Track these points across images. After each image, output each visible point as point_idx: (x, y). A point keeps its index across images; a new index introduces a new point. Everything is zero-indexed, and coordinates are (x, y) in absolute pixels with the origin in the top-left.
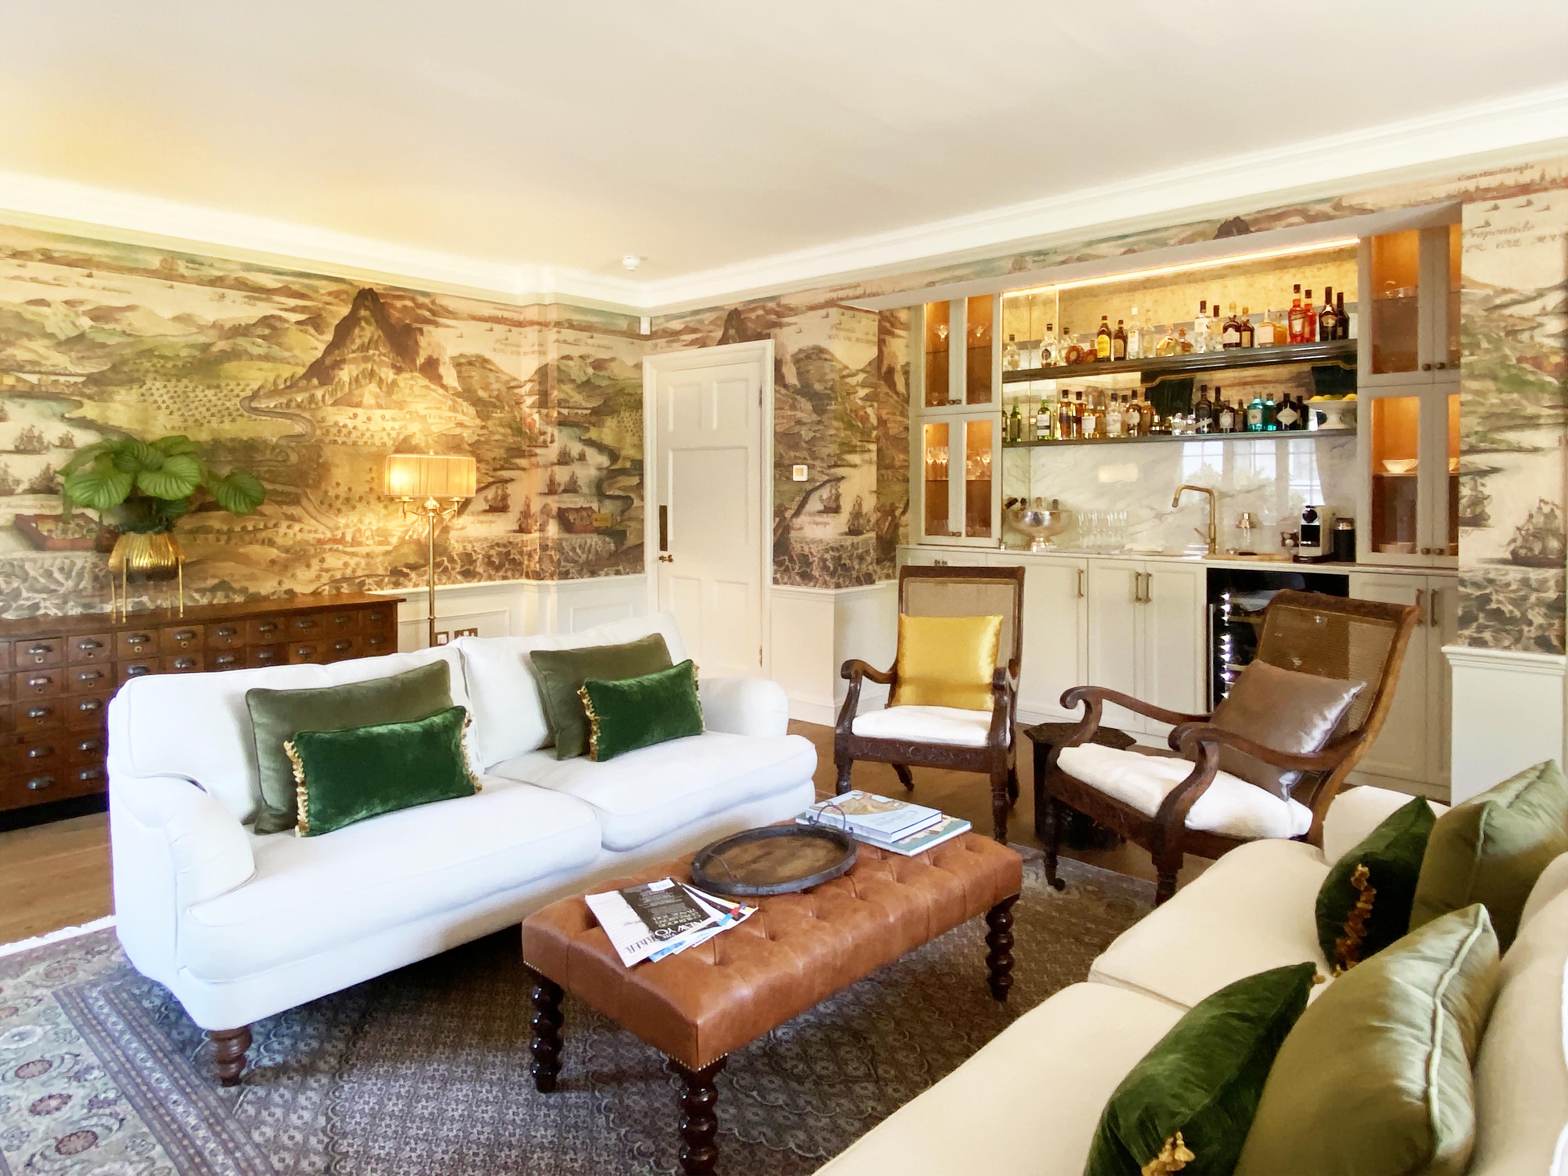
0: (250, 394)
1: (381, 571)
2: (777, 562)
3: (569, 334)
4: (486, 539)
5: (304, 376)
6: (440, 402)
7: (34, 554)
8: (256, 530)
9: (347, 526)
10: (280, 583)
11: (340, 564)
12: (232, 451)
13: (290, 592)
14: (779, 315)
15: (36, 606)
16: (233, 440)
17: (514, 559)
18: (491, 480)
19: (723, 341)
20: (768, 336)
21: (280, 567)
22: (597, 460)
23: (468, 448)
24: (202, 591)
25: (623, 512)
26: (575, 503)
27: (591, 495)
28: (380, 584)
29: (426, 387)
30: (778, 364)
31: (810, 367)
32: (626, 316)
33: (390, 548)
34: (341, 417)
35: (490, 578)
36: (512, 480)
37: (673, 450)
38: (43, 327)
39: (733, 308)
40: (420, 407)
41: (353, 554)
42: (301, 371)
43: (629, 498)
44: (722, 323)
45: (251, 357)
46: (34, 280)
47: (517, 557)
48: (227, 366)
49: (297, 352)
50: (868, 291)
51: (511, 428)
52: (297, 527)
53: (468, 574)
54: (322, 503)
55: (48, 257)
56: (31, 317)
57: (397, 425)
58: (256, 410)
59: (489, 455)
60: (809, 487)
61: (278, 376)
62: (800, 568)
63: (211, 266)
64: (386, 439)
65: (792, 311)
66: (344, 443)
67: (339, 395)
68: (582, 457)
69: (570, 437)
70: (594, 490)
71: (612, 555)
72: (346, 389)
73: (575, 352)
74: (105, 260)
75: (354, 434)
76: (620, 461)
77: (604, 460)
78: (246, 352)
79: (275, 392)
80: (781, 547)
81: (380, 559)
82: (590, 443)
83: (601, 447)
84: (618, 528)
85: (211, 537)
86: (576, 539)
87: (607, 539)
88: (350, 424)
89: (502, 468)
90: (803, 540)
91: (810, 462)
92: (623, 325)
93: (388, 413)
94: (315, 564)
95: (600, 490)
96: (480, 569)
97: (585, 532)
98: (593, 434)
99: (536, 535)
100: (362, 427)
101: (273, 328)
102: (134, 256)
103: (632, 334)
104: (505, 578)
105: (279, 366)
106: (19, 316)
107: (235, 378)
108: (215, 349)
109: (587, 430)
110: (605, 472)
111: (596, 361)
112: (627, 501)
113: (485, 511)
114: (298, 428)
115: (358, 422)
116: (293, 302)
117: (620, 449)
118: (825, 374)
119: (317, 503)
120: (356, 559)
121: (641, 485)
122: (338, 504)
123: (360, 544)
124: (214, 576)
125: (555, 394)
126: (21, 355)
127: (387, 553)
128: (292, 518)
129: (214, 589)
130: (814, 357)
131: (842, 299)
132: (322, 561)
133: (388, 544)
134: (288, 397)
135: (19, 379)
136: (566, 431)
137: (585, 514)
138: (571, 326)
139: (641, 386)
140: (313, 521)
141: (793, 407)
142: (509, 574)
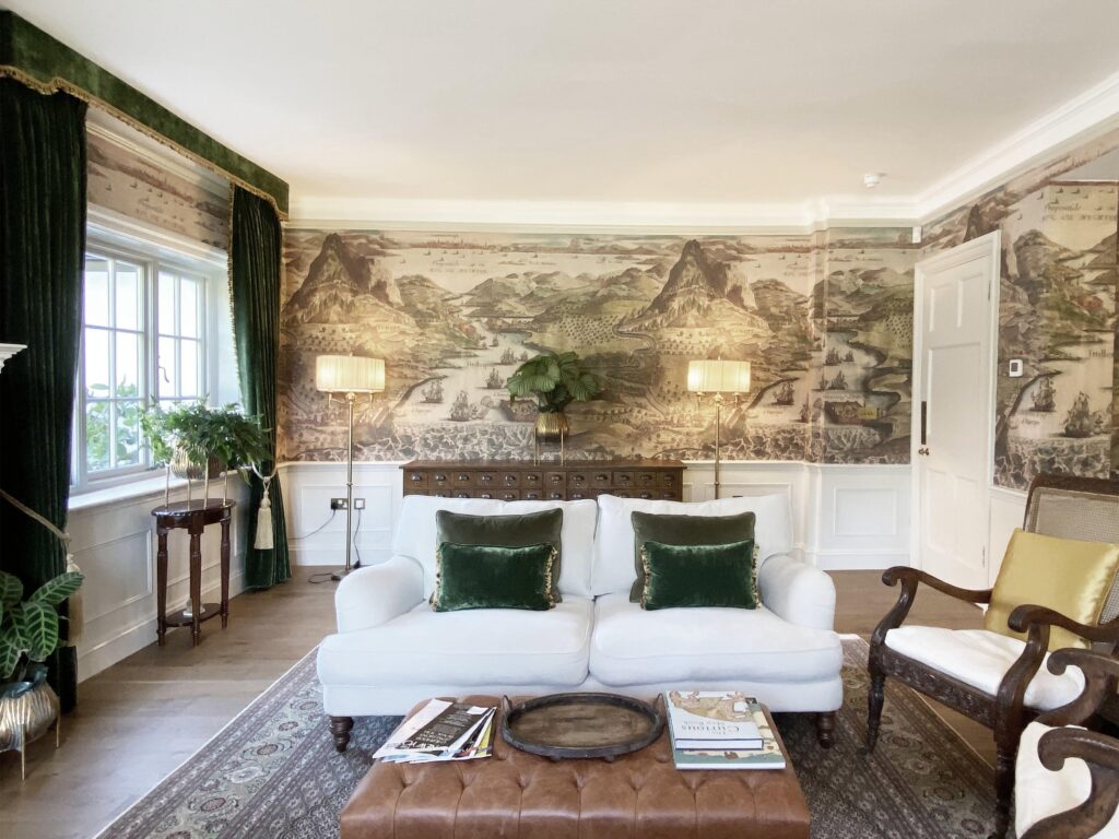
0: (618, 322)
1: (696, 447)
2: (998, 463)
3: (841, 253)
4: (774, 426)
5: (649, 309)
6: (742, 319)
7: (508, 423)
8: (620, 413)
9: (675, 413)
10: (633, 449)
11: (669, 439)
12: (606, 361)
13: (639, 456)
14: (1006, 204)
15: (509, 454)
16: (607, 354)
17: (797, 444)
18: (779, 379)
19: (967, 239)
20: (997, 227)
21: (634, 439)
22: (864, 360)
23: (760, 353)
24: (589, 451)
25: (888, 408)
26: (842, 398)
27: (857, 391)
28: (695, 456)
29: (732, 309)
30: (1004, 254)
31: (1028, 254)
32: (898, 229)
33: (702, 429)
34: (672, 335)
35: (777, 457)
36: (796, 379)
37: (933, 349)
38: (514, 290)
39: (973, 205)
40: (726, 324)
41: (679, 433)
42: (648, 304)
43: (896, 393)
44: (966, 221)
45: (619, 298)
46: (510, 263)
47: (800, 442)
48: (605, 305)
49: (646, 292)
50: (1077, 160)
51: (797, 336)
52: (644, 412)
53: (760, 453)
54: (659, 395)
55: (517, 249)
56: (508, 285)
57: (709, 339)
58: (621, 333)
59: (778, 359)
60: (1023, 383)
61: (634, 310)
62: (1015, 469)
63: (598, 240)
64: (701, 349)
65: (1016, 197)
66: (673, 353)
67: (671, 319)
68: (849, 359)
69: (838, 340)
70: (859, 388)
71: (876, 446)
72: (676, 315)
73: (845, 267)
74: (543, 246)
75: (681, 346)
76: (887, 361)
77: (871, 361)
78: (616, 295)
79: (632, 320)
80: (1001, 446)
81: (696, 437)
82: (858, 346)
83: (868, 349)
84: (883, 421)
85: (595, 417)
86: (841, 430)
87: (872, 431)
88: (678, 339)
89: (788, 369)
90: (1017, 440)
91: (1024, 356)
92: (895, 237)
93: (704, 330)
94: (654, 437)
95: (865, 387)
96: (769, 450)
97: (851, 423)
98: (861, 338)
99: (810, 424)
100: (686, 341)
101: (632, 277)
102: (558, 240)
103: (904, 244)
104: (789, 458)
105: (636, 302)
106: (503, 285)
107: (609, 313)
108: (599, 295)
109: (856, 334)
110: (871, 371)
111: (866, 273)
112: (894, 397)
113: (773, 404)
114: (646, 344)
115: (683, 338)
116: (644, 257)
117: (888, 350)
118: (1039, 260)
119: (656, 395)
120: (680, 436)
121: (909, 382)
122: (669, 397)
123: (683, 426)
124: (596, 443)
125: (827, 306)
126: (505, 308)
127: (701, 433)
128: (640, 406)
129: (595, 451)
130: (1031, 243)
131: (1054, 175)
132: (658, 436)
133: (702, 426)
134: (640, 323)
135: (504, 322)
136: (834, 336)
137: (850, 407)
138: (843, 245)
139: (913, 291)
140: (653, 409)
141: (1013, 299)
142: (793, 455)
